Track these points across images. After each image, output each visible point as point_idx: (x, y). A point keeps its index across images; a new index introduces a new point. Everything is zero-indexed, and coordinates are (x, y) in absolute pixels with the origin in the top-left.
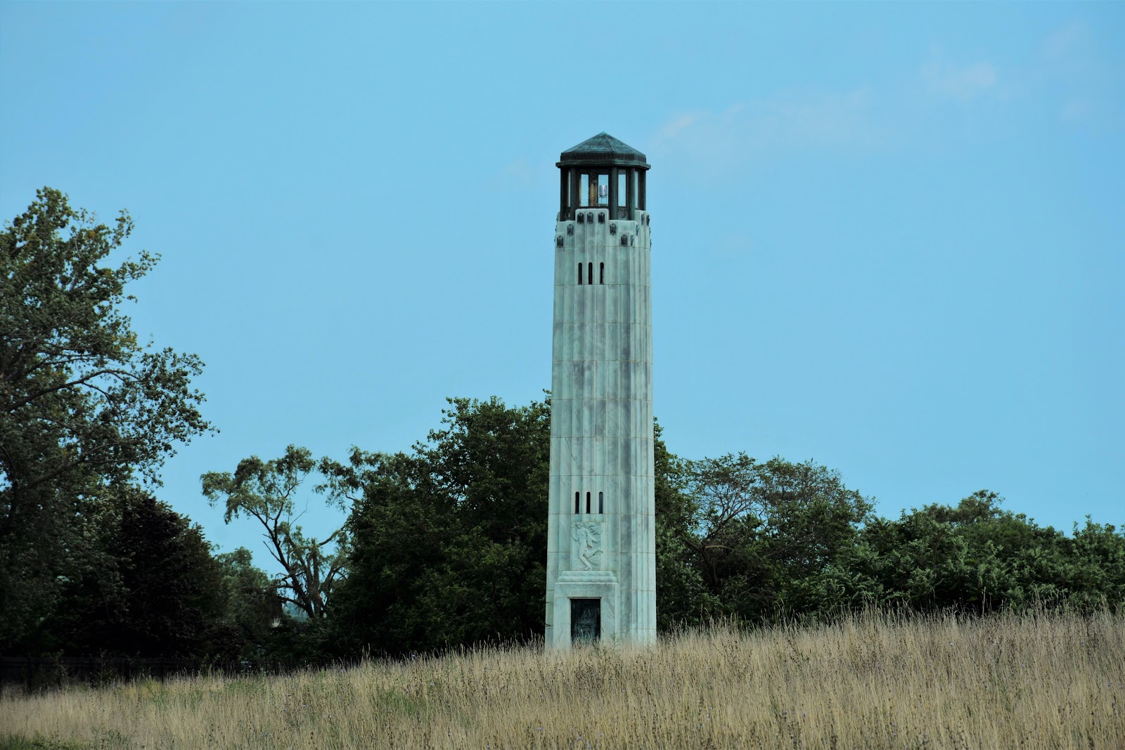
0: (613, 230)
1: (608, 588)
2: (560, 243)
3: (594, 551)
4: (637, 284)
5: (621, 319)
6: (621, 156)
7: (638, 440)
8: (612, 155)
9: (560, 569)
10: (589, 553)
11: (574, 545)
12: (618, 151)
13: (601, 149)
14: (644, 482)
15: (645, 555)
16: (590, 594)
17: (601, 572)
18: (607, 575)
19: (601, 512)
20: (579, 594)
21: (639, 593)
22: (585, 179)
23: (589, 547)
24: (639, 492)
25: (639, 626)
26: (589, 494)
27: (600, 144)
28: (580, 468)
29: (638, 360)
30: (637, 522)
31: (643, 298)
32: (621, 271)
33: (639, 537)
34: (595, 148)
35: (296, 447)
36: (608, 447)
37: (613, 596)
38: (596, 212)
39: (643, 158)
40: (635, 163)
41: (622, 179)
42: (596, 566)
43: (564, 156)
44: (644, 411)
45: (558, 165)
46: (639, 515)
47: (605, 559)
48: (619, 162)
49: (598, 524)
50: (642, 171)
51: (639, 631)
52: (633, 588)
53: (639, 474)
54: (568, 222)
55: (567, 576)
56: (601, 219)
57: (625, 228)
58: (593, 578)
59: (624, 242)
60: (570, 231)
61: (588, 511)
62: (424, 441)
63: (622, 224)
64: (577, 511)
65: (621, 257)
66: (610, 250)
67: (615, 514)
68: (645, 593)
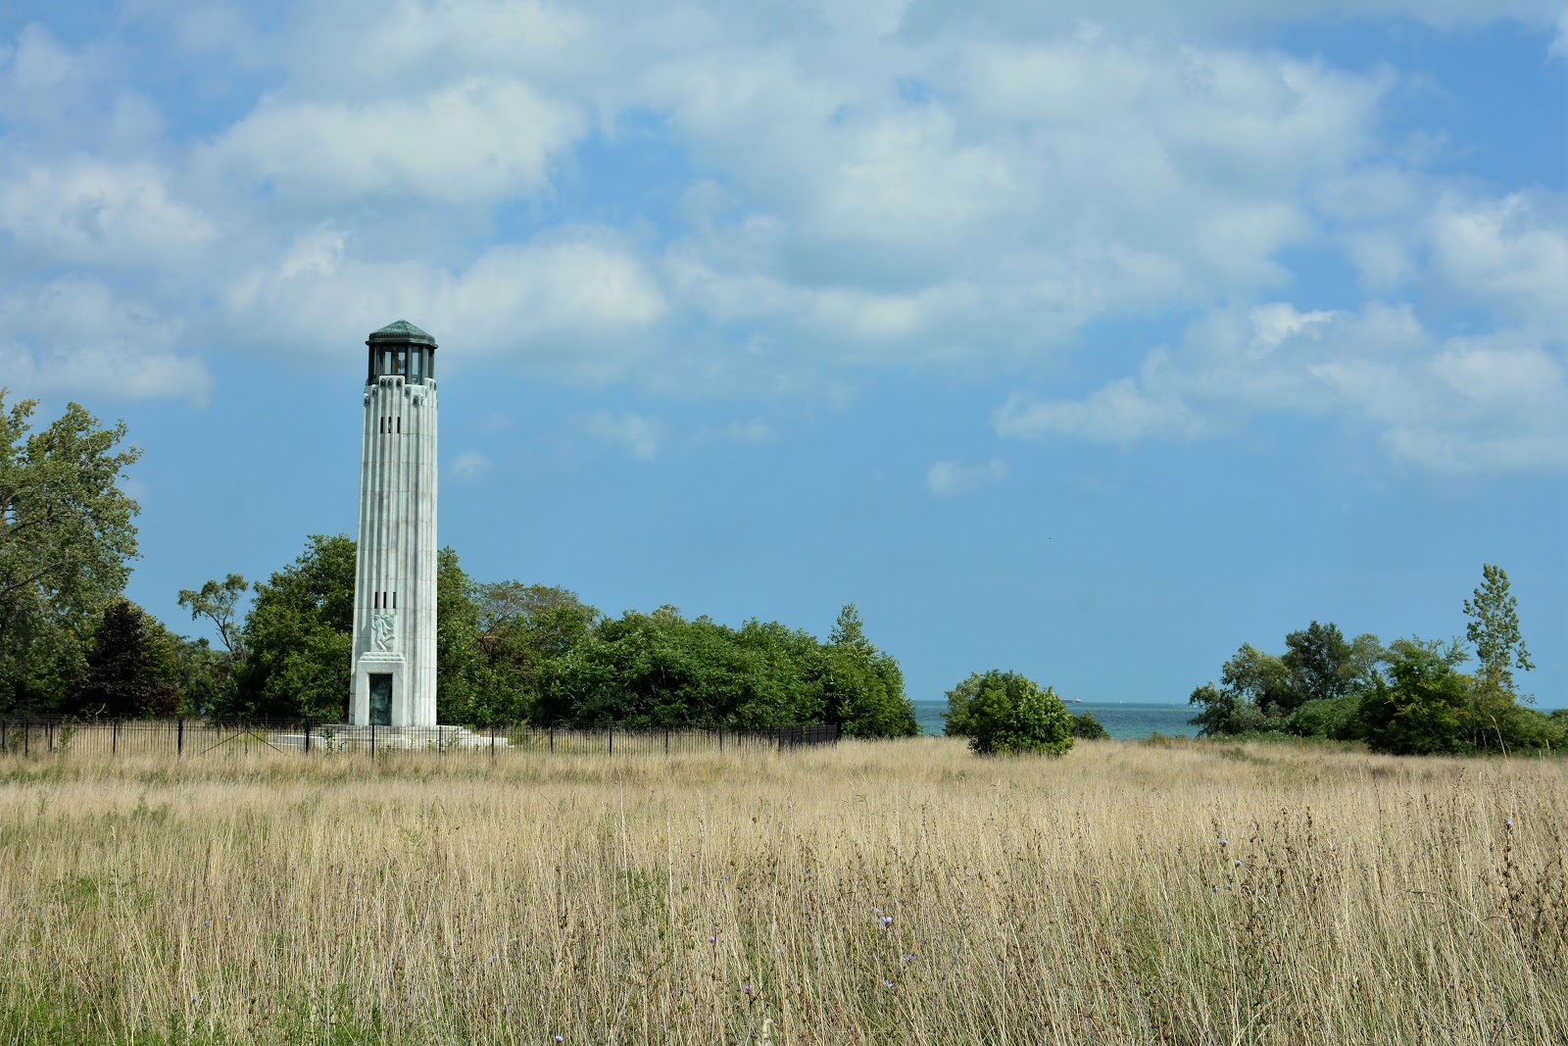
0: (407, 393)
1: (399, 666)
2: (367, 402)
3: (388, 637)
4: (426, 433)
5: (412, 459)
6: (415, 337)
7: (424, 553)
8: (408, 335)
9: (362, 648)
10: (384, 638)
11: (373, 632)
12: (413, 333)
13: (400, 331)
14: (428, 586)
15: (428, 640)
16: (384, 671)
17: (393, 653)
18: (398, 656)
19: (394, 607)
20: (376, 670)
21: (423, 670)
22: (388, 356)
23: (384, 634)
24: (424, 593)
25: (422, 695)
26: (385, 593)
27: (399, 327)
28: (379, 573)
29: (425, 491)
30: (421, 615)
31: (430, 445)
32: (413, 424)
33: (424, 627)
34: (395, 330)
35: (233, 574)
36: (401, 557)
37: (402, 671)
38: (395, 378)
39: (432, 339)
40: (425, 342)
41: (415, 356)
42: (389, 649)
43: (372, 336)
44: (429, 531)
45: (367, 343)
46: (424, 611)
47: (397, 643)
48: (413, 340)
49: (392, 616)
50: (432, 349)
51: (423, 699)
52: (418, 665)
53: (424, 578)
54: (374, 386)
55: (367, 655)
56: (399, 384)
57: (417, 391)
58: (387, 658)
59: (415, 402)
60: (375, 393)
61: (385, 607)
62: (294, 564)
63: (415, 389)
64: (376, 606)
65: (413, 410)
66: (405, 408)
67: (405, 608)
68: (427, 670)
